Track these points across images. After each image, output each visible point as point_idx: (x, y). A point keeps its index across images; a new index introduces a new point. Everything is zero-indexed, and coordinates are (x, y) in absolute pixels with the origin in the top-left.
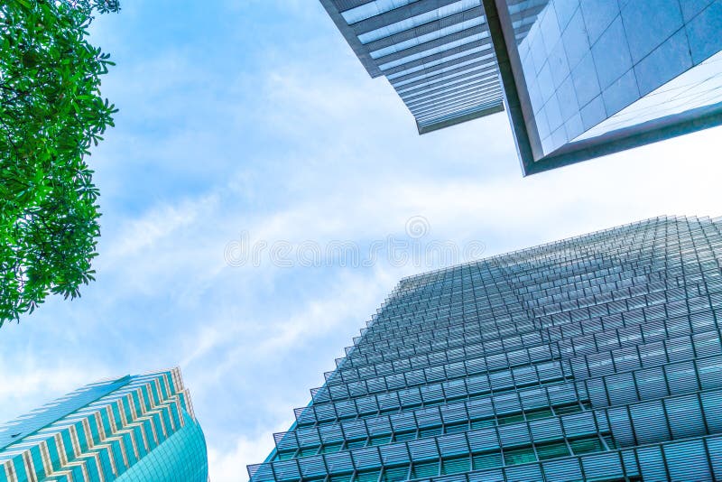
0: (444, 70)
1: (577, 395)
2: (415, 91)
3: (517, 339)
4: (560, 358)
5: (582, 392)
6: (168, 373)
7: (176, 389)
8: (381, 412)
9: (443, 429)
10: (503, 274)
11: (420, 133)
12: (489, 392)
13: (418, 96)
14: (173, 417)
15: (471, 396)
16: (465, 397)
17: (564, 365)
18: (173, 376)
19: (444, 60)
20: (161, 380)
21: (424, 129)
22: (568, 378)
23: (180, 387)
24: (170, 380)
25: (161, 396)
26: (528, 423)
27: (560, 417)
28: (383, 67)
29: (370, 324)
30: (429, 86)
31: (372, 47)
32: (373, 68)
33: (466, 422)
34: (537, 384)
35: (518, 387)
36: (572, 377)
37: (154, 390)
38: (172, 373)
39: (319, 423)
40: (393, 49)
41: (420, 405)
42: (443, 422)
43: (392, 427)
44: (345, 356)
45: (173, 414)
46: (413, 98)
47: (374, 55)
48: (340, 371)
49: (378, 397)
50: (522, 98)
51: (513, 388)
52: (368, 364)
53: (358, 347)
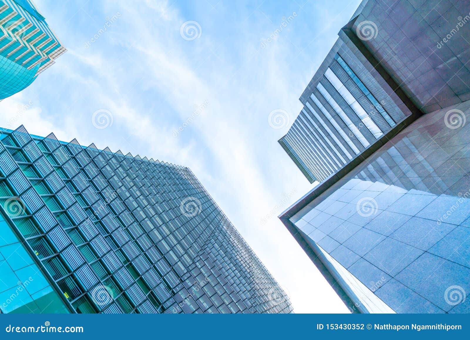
0: (320, 141)
1: (165, 302)
2: (302, 128)
3: (182, 252)
4: (183, 282)
5: (168, 303)
6: (59, 45)
7: (51, 54)
8: (100, 193)
9: (107, 235)
10: (218, 226)
11: (279, 141)
12: (143, 251)
13: (300, 131)
14: (31, 61)
15: (136, 241)
16: (134, 239)
17: (179, 286)
18: (58, 49)
19: (326, 138)
20: (52, 42)
21: (282, 142)
22: (173, 292)
23: (54, 56)
24: (55, 48)
25: (41, 46)
26: (135, 282)
27: (147, 299)
28: (308, 104)
29: (151, 161)
30: (308, 136)
31: (317, 93)
32: (305, 98)
33: (118, 247)
34: (161, 276)
35: (154, 266)
36: (174, 294)
37: (43, 40)
38: (61, 47)
39: (74, 158)
40: (320, 106)
41: (116, 214)
42: (112, 233)
43: (94, 204)
44: (125, 154)
45: (33, 59)
46: (297, 129)
47: (313, 96)
48: (114, 156)
49: (109, 187)
50: (321, 196)
51: (152, 263)
52: (126, 171)
53: (134, 160)
